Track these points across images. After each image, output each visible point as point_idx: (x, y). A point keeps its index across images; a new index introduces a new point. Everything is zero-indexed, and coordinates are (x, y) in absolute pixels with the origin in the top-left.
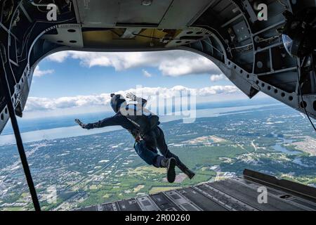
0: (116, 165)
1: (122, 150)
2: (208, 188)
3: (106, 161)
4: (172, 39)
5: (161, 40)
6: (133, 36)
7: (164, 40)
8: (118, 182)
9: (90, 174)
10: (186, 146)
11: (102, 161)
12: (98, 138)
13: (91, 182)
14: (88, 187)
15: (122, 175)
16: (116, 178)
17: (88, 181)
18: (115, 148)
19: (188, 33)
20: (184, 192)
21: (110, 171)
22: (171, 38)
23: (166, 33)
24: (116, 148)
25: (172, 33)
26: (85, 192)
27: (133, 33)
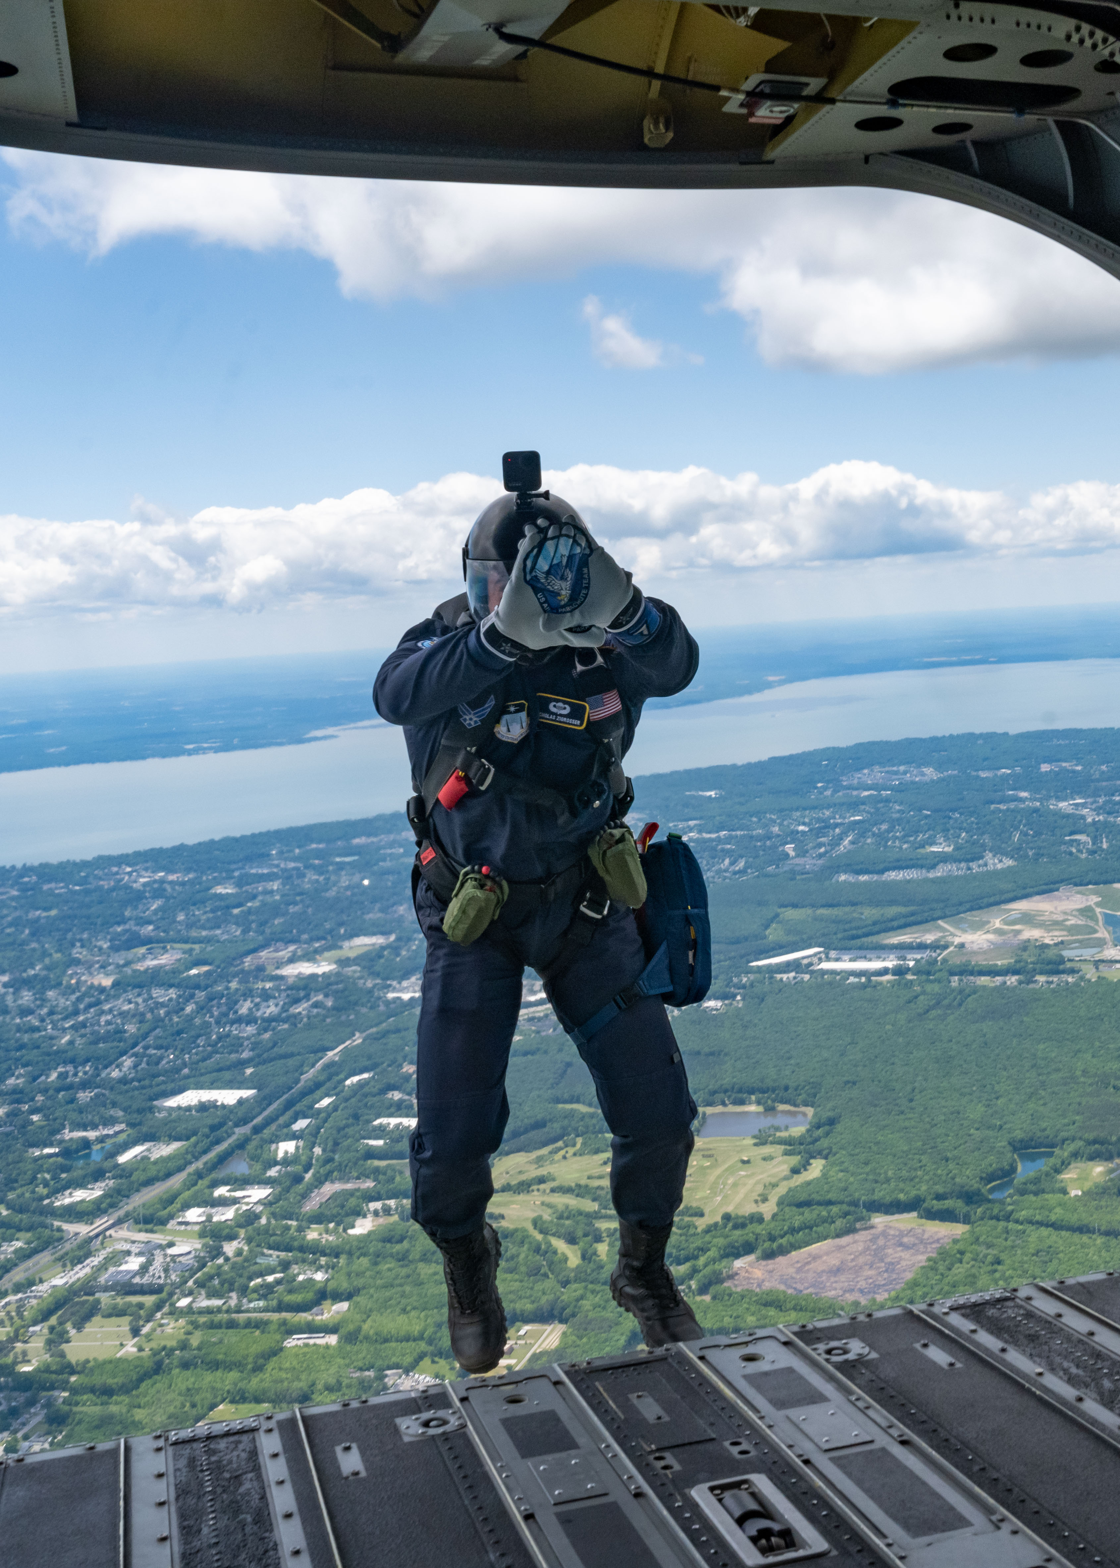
0: (310, 1137)
1: (371, 998)
2: (1052, 1326)
3: (228, 1097)
4: (822, 98)
5: (734, 104)
6: (502, 49)
7: (755, 97)
8: (323, 1295)
9: (75, 1213)
10: (925, 971)
11: (190, 1098)
12: (158, 890)
13: (88, 1287)
14: (57, 1338)
15: (362, 1227)
16: (317, 1250)
17: (60, 1280)
18: (307, 985)
19: (954, 54)
20: (856, 1348)
21: (257, 1194)
22: (814, 84)
23: (776, 46)
24: (324, 983)
25: (828, 46)
26: (26, 1384)
27: (498, 29)
